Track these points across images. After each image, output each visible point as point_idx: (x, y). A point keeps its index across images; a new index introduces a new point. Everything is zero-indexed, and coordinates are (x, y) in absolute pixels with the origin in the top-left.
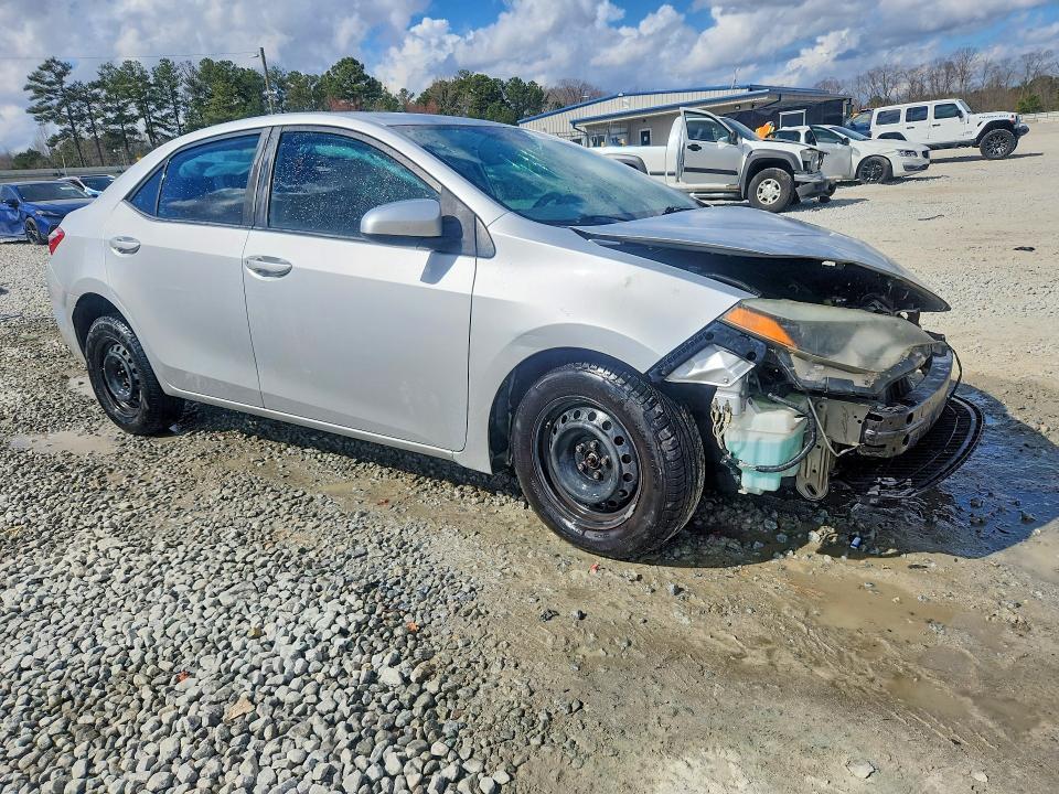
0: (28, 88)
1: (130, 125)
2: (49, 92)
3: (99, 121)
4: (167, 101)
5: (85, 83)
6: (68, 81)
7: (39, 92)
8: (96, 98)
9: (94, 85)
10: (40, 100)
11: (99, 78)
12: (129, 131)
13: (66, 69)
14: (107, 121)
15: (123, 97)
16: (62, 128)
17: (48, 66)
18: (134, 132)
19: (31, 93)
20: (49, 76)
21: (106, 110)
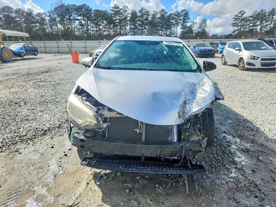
0: (234, 18)
1: (255, 27)
2: (238, 19)
3: (248, 26)
4: (269, 20)
5: (248, 17)
6: (244, 16)
7: (236, 19)
8: (249, 20)
9: (250, 17)
10: (235, 21)
11: (252, 15)
12: (255, 29)
13: (244, 13)
14: (250, 26)
15: (256, 20)
16: (238, 28)
17: (240, 13)
18: (256, 29)
19: (234, 20)
20: (240, 15)
21: (250, 23)
